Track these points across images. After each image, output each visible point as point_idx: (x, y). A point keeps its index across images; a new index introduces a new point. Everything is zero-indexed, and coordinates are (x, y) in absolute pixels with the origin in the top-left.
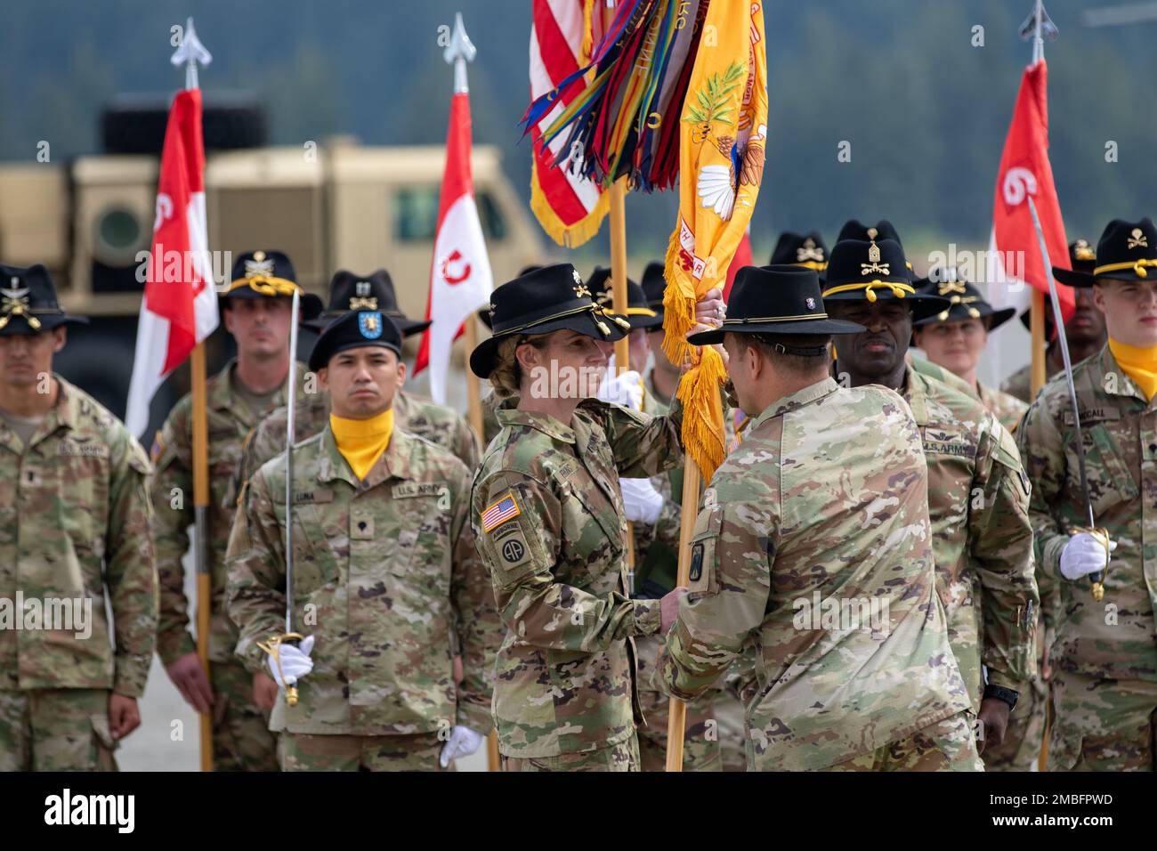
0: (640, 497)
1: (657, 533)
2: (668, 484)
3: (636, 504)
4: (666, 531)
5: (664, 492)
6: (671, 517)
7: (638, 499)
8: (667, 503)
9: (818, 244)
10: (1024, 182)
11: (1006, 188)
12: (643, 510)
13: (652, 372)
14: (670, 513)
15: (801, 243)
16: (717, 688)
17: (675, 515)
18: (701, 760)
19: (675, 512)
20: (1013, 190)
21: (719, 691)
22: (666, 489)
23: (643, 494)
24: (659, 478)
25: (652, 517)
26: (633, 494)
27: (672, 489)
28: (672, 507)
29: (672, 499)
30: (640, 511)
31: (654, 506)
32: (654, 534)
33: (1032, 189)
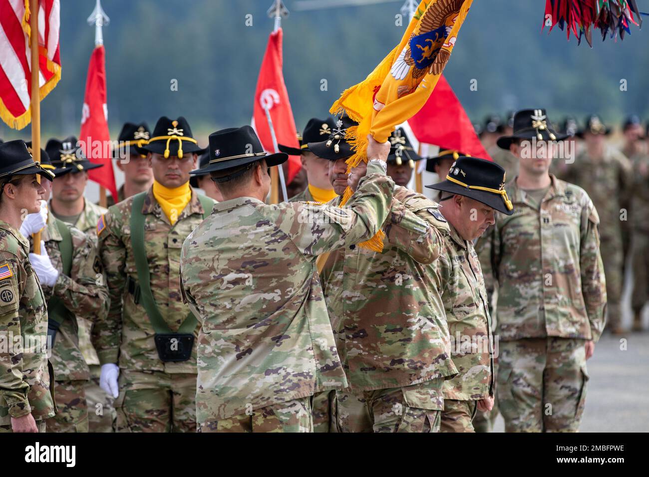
0: (46, 271)
1: (55, 292)
2: (61, 264)
3: (43, 275)
4: (60, 291)
5: (58, 268)
6: (63, 283)
7: (44, 273)
8: (61, 275)
9: (146, 130)
10: (272, 97)
11: (262, 99)
12: (47, 279)
13: (51, 201)
14: (62, 280)
15: (136, 129)
16: (86, 379)
17: (65, 282)
18: (77, 419)
19: (65, 280)
20: (266, 101)
21: (87, 381)
22: (60, 266)
23: (47, 269)
24: (56, 260)
25: (52, 283)
26: (41, 269)
27: (63, 267)
28: (63, 277)
29: (63, 272)
30: (45, 280)
31: (53, 276)
32: (53, 292)
33: (277, 101)
